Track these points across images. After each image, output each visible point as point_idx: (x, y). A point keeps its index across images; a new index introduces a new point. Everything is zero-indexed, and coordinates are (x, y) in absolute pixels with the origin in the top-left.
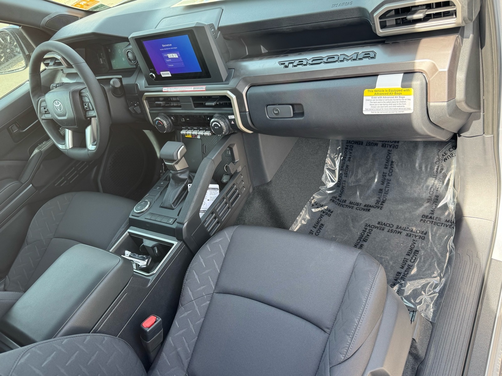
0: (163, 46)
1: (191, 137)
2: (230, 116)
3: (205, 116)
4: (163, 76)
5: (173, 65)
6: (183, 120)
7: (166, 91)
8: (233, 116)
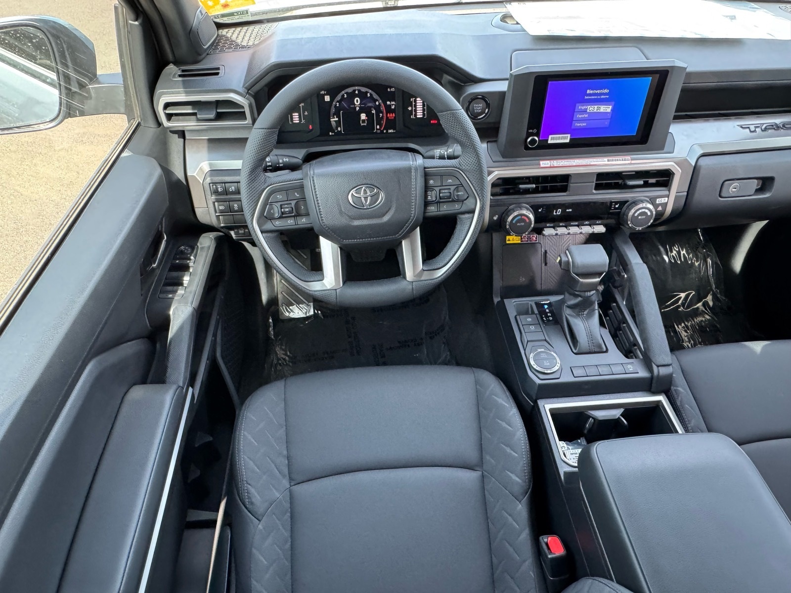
0: (588, 92)
1: (520, 242)
2: (660, 199)
3: (611, 202)
4: (550, 142)
5: (585, 124)
6: (559, 212)
7: (549, 165)
8: (667, 199)
